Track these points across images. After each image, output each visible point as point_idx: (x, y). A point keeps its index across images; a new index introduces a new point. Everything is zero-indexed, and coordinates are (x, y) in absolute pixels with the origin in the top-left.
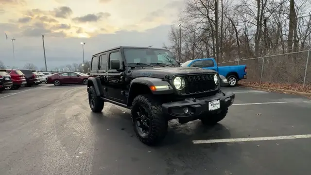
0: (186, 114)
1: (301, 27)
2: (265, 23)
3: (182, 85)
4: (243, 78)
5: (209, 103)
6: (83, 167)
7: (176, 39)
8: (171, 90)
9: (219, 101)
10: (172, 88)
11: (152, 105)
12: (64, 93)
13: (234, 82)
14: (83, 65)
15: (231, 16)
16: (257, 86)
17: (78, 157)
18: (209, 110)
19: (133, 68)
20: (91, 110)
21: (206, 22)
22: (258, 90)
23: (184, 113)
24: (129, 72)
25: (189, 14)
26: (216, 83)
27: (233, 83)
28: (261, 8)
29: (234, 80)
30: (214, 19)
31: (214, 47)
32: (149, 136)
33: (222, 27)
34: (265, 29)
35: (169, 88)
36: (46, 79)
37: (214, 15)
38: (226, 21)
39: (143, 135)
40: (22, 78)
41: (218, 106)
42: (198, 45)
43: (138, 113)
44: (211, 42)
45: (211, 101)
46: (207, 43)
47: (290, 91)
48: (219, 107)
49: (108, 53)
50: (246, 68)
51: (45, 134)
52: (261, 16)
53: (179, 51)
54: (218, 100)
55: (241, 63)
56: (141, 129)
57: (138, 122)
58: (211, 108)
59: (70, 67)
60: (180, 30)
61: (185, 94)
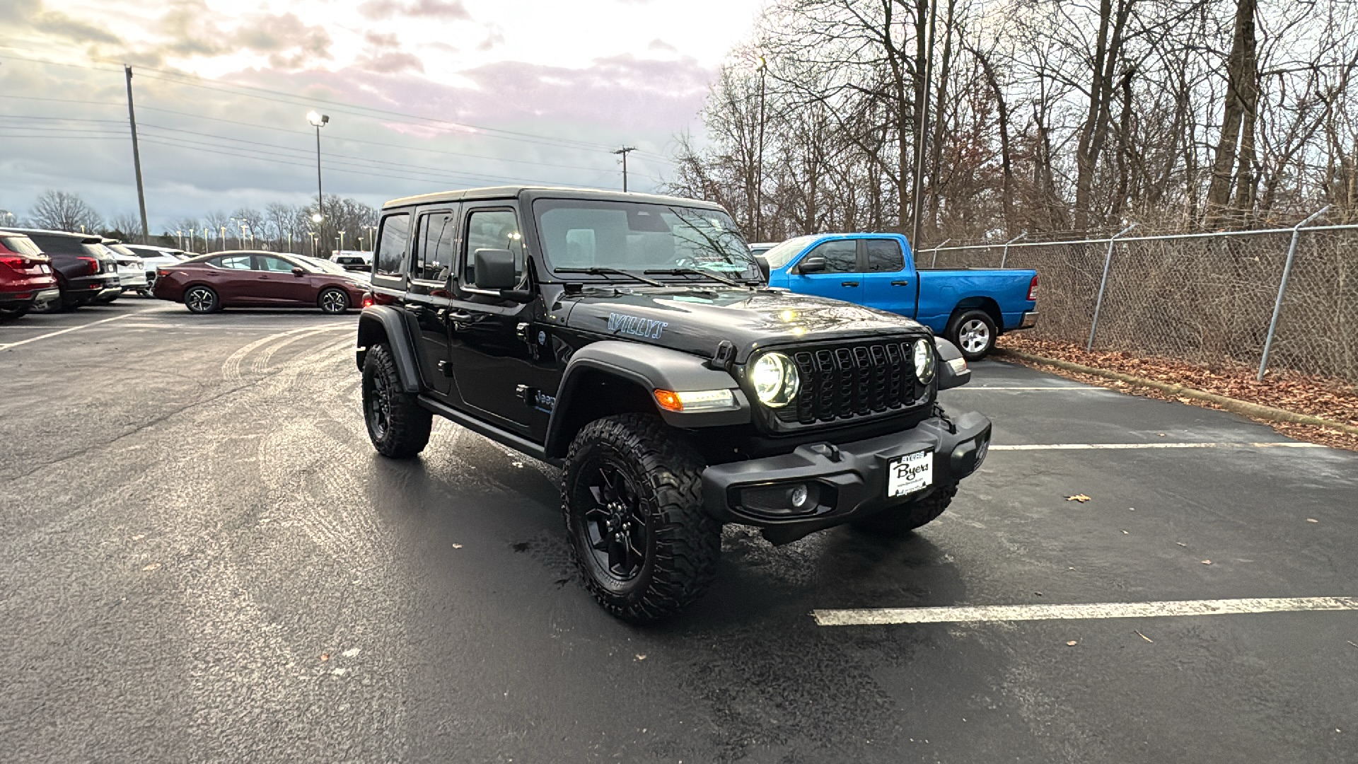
0: (798, 512)
1: (1272, 114)
2: (1126, 84)
3: (784, 386)
4: (1020, 325)
5: (893, 465)
6: (371, 720)
7: (740, 127)
8: (743, 409)
9: (930, 455)
10: (744, 401)
11: (660, 468)
12: (239, 355)
13: (979, 338)
14: (317, 218)
15: (986, 45)
16: (1073, 364)
17: (340, 671)
18: (891, 493)
19: (572, 291)
20: (374, 450)
21: (875, 63)
22: (1078, 382)
23: (791, 506)
24: (557, 306)
25: (803, 22)
26: (919, 373)
27: (977, 344)
28: (1114, 19)
29: (982, 333)
30: (912, 50)
31: (903, 174)
32: (640, 590)
33: (942, 91)
34: (1126, 113)
35: (736, 401)
36: (150, 275)
37: (912, 31)
38: (963, 61)
39: (614, 584)
40: (36, 270)
41: (927, 478)
42: (836, 159)
43: (595, 490)
44: (891, 152)
45: (899, 459)
46: (873, 157)
47: (1205, 392)
48: (929, 481)
49: (458, 211)
50: (1034, 282)
51: (179, 558)
52: (1113, 53)
53: (749, 181)
54: (926, 451)
55: (1013, 257)
56: (604, 558)
57: (594, 528)
58: (898, 485)
59: (253, 221)
60: (761, 88)
61: (798, 425)
